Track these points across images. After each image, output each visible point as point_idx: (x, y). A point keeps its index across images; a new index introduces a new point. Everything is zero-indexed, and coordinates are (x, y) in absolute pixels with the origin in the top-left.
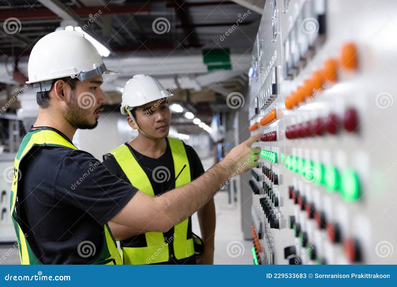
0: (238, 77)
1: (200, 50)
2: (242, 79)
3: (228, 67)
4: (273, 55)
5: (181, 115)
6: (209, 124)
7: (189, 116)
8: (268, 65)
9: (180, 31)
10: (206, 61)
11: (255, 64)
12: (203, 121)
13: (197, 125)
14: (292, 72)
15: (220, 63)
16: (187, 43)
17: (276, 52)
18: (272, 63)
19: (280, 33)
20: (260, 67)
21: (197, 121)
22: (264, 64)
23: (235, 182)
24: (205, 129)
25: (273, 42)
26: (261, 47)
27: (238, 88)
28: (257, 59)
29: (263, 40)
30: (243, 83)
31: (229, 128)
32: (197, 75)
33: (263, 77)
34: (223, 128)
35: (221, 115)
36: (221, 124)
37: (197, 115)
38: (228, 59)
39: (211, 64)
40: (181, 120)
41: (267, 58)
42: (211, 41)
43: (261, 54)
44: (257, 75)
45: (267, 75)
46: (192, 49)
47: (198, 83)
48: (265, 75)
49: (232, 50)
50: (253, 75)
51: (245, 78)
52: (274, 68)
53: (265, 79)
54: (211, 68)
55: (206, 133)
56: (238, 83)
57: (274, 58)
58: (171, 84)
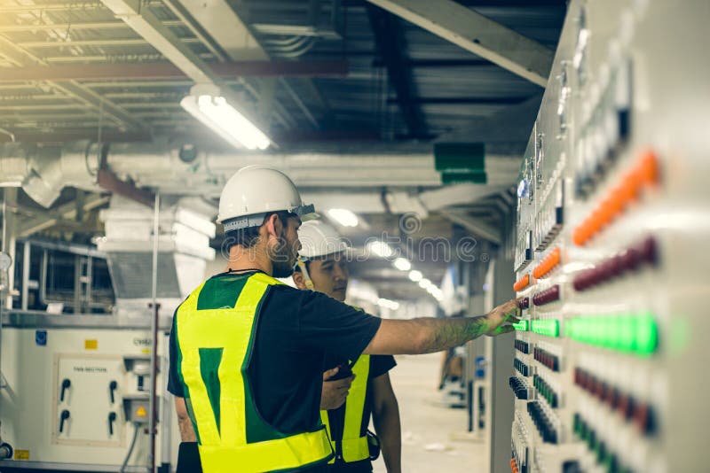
0: (497, 196)
1: (430, 145)
2: (504, 201)
3: (480, 178)
4: (558, 160)
5: (387, 263)
6: (438, 282)
7: (402, 264)
8: (550, 176)
9: (394, 108)
10: (439, 165)
11: (529, 174)
12: (426, 276)
13: (416, 283)
14: (586, 188)
15: (466, 171)
16: (405, 131)
17: (563, 156)
18: (556, 174)
19: (571, 125)
20: (538, 179)
21: (416, 276)
22: (545, 174)
23: (481, 390)
24: (429, 291)
25: (560, 139)
26: (540, 146)
27: (496, 216)
28: (532, 167)
29: (543, 135)
30: (505, 209)
31: (476, 291)
32: (421, 189)
33: (542, 197)
34: (463, 290)
35: (461, 266)
36: (461, 283)
37: (417, 265)
38: (481, 165)
39: (449, 171)
40: (386, 273)
41: (550, 163)
42: (449, 130)
43: (540, 157)
44: (532, 194)
45: (548, 193)
46: (415, 142)
47: (423, 204)
48: (546, 193)
49: (488, 147)
50: (524, 192)
51: (509, 199)
52: (560, 183)
53: (545, 199)
54: (448, 179)
55: (431, 299)
56: (496, 208)
57: (561, 165)
58: (373, 204)
